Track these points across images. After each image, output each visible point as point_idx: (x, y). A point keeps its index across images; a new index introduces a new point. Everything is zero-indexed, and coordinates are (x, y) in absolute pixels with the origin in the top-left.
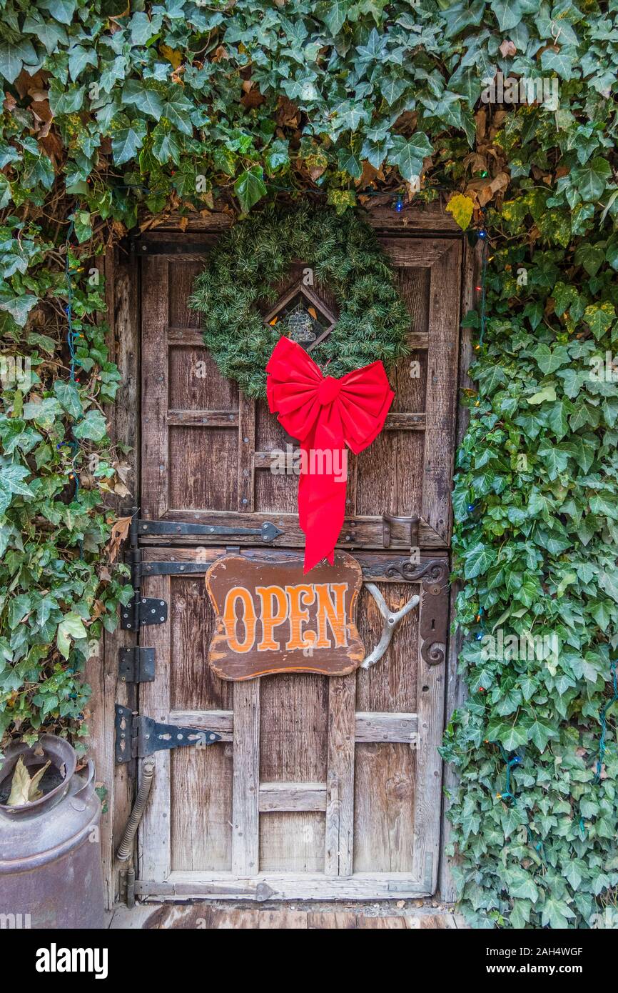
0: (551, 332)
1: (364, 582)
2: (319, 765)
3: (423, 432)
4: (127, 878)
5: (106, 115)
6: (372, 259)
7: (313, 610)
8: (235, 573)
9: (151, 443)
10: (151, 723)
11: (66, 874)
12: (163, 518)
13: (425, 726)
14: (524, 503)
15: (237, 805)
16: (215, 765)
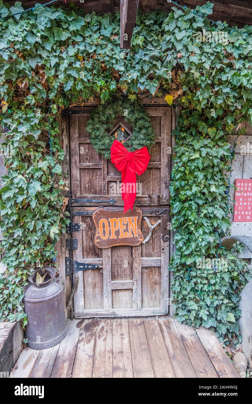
0: (199, 136)
1: (143, 216)
2: (130, 275)
3: (160, 168)
4: (71, 311)
5: (62, 76)
6: (142, 115)
7: (127, 225)
8: (102, 214)
9: (74, 174)
10: (77, 262)
11: (55, 304)
12: (79, 198)
13: (163, 261)
14: (191, 189)
15: (105, 287)
16: (97, 275)
